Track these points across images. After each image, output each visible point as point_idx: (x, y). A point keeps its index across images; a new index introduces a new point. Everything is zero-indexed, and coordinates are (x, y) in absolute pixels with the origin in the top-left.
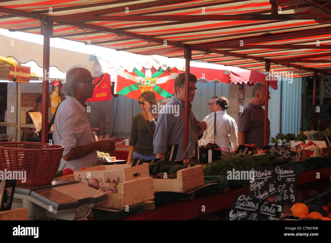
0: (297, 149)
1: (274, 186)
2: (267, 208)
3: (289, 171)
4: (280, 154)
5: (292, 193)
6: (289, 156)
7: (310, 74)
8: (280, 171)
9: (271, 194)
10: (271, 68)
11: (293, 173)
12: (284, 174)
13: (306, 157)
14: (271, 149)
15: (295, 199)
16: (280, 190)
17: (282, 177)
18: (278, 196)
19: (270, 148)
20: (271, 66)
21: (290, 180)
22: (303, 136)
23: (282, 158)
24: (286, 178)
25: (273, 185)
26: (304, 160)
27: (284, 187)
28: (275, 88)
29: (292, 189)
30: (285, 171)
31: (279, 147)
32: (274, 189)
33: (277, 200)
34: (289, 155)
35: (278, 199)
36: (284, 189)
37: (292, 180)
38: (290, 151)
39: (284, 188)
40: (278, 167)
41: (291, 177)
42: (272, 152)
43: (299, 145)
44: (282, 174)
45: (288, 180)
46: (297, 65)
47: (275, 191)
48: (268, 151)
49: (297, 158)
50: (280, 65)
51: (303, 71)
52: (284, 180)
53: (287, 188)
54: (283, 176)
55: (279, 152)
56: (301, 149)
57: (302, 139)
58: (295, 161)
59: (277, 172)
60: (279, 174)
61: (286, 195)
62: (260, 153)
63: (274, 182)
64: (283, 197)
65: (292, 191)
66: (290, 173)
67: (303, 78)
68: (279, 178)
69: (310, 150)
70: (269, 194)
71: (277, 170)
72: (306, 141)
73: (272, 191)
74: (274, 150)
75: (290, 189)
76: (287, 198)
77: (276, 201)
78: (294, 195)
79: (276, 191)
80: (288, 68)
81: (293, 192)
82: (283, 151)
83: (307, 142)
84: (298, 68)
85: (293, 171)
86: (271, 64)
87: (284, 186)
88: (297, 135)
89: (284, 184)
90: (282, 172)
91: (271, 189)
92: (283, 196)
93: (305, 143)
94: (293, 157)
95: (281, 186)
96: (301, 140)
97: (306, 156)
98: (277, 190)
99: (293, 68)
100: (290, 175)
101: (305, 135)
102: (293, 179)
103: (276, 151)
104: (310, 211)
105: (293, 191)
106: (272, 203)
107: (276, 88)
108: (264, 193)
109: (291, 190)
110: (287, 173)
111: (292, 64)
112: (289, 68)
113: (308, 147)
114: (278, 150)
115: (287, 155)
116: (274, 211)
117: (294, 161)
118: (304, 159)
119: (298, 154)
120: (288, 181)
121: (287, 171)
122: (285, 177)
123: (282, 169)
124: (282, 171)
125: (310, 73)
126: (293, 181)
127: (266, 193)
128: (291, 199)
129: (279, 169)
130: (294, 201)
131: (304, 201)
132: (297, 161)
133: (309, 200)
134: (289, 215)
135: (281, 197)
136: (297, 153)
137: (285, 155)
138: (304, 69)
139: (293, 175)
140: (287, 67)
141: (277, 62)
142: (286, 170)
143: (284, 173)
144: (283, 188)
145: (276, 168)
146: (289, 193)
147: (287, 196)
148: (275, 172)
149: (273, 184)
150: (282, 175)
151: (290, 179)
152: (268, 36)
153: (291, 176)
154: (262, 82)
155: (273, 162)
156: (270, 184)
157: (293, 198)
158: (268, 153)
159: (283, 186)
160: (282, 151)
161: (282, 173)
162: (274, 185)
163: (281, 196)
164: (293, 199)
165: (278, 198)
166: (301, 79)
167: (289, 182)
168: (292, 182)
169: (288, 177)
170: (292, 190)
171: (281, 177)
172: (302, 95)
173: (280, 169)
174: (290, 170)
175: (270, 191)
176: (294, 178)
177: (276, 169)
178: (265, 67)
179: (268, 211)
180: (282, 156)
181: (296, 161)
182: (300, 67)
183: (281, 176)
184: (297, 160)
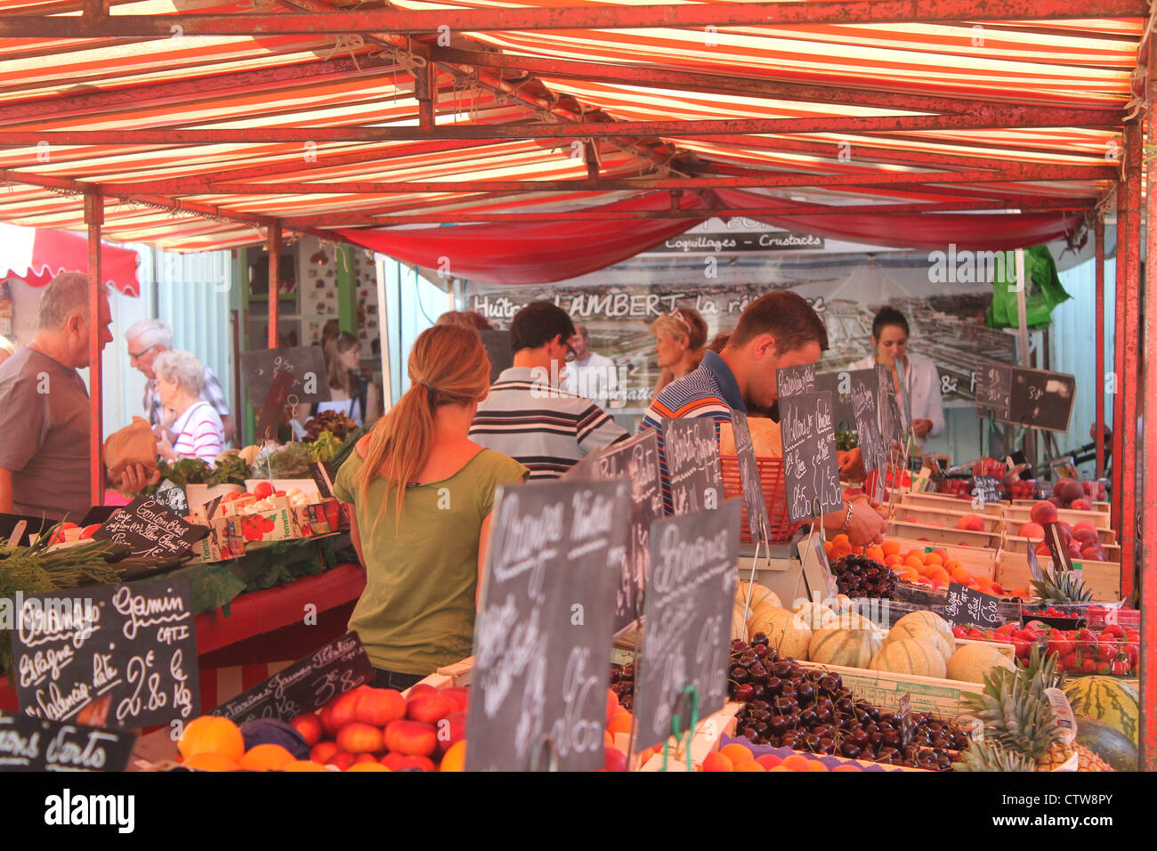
0: (210, 516)
1: (110, 663)
2: (72, 748)
3: (166, 599)
4: (150, 536)
5: (179, 682)
6: (183, 543)
7: (256, 237)
8: (133, 603)
9: (100, 693)
10: (105, 219)
11: (181, 608)
12: (147, 614)
13: (246, 544)
14: (114, 521)
15: (191, 702)
16: (136, 673)
17: (140, 628)
18: (127, 700)
19: (112, 515)
20: (107, 210)
21: (169, 634)
22: (238, 464)
23: (157, 551)
24: (155, 628)
25: (106, 659)
26: (238, 553)
27: (151, 662)
28: (129, 292)
29: (180, 667)
30: (150, 601)
31: (143, 511)
32: (111, 673)
33: (124, 715)
34: (182, 538)
35: (130, 711)
36: (149, 672)
37: (179, 633)
38: (184, 524)
39: (150, 665)
40: (125, 588)
41: (174, 623)
42: (117, 532)
43: (218, 500)
44: (139, 614)
45: (162, 636)
46: (205, 206)
47: (114, 679)
48: (104, 527)
49: (214, 550)
50: (142, 206)
51: (227, 223)
52: (147, 636)
53: (162, 665)
54: (145, 622)
55: (144, 529)
56: (227, 515)
57: (235, 475)
58: (205, 559)
59: (119, 607)
60: (129, 617)
61: (158, 692)
62: (73, 538)
63: (112, 646)
64: (145, 702)
65: (179, 676)
66: (169, 608)
67: (234, 251)
68: (130, 630)
69: (261, 517)
70: (93, 692)
71: (121, 601)
72: (247, 482)
73: (104, 681)
74: (126, 523)
75: (173, 670)
76: (162, 701)
77: (119, 718)
78: (187, 691)
79: (119, 681)
80: (171, 217)
81: (185, 677)
82: (160, 525)
83: (252, 485)
84: (208, 213)
85: (179, 600)
86: (107, 201)
87: (150, 657)
88: (217, 463)
89: (148, 652)
90: (138, 607)
91: (102, 674)
92: (145, 695)
93: (246, 491)
94: (198, 547)
95: (137, 662)
96: (231, 480)
97: (247, 539)
98: (122, 674)
99: (190, 215)
100: (168, 617)
101: (244, 460)
102: (183, 632)
103: (134, 526)
104: (248, 747)
105: (183, 675)
106: (93, 729)
107: (133, 290)
108: (74, 692)
109: (176, 672)
110: (157, 611)
111: (184, 202)
112: (176, 217)
113: (255, 505)
114: (140, 521)
115: (174, 541)
116: (98, 759)
117: (203, 562)
118: (237, 551)
119: (215, 534)
120: (165, 638)
121: (159, 601)
122: (152, 624)
123: (138, 598)
124: (139, 603)
125: (258, 233)
126: (180, 638)
127: (82, 692)
128: (178, 705)
129: (129, 594)
130: (188, 713)
131: (228, 710)
132: (211, 560)
133: (245, 704)
134: (166, 765)
135: (139, 700)
136: (214, 531)
137: (167, 542)
138: (231, 217)
139: (180, 614)
140: (167, 211)
141: (126, 193)
142: (155, 597)
143: (146, 609)
144: (147, 667)
145: (117, 593)
146: (168, 685)
147: (162, 694)
148: (115, 608)
149: (106, 655)
150: (138, 618)
151: (172, 632)
152: (85, 100)
153: (174, 620)
154: (78, 272)
155: (125, 570)
156: (96, 656)
157: (186, 701)
158: (103, 535)
159: (144, 658)
160: (157, 528)
161: (139, 610)
162: (109, 657)
163: (138, 696)
164: (184, 706)
165: (127, 704)
166: (228, 254)
167: (166, 642)
168: (177, 640)
169: (165, 625)
170: (180, 671)
171: (136, 625)
172: (234, 313)
173: (133, 596)
174: (170, 596)
175: (97, 682)
176: (183, 628)
177: (115, 599)
178: (85, 214)
179: (76, 760)
180: (154, 543)
181: (208, 561)
182: (216, 212)
183: (138, 620)
184: (211, 556)
